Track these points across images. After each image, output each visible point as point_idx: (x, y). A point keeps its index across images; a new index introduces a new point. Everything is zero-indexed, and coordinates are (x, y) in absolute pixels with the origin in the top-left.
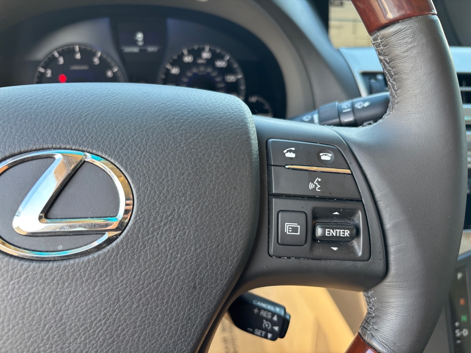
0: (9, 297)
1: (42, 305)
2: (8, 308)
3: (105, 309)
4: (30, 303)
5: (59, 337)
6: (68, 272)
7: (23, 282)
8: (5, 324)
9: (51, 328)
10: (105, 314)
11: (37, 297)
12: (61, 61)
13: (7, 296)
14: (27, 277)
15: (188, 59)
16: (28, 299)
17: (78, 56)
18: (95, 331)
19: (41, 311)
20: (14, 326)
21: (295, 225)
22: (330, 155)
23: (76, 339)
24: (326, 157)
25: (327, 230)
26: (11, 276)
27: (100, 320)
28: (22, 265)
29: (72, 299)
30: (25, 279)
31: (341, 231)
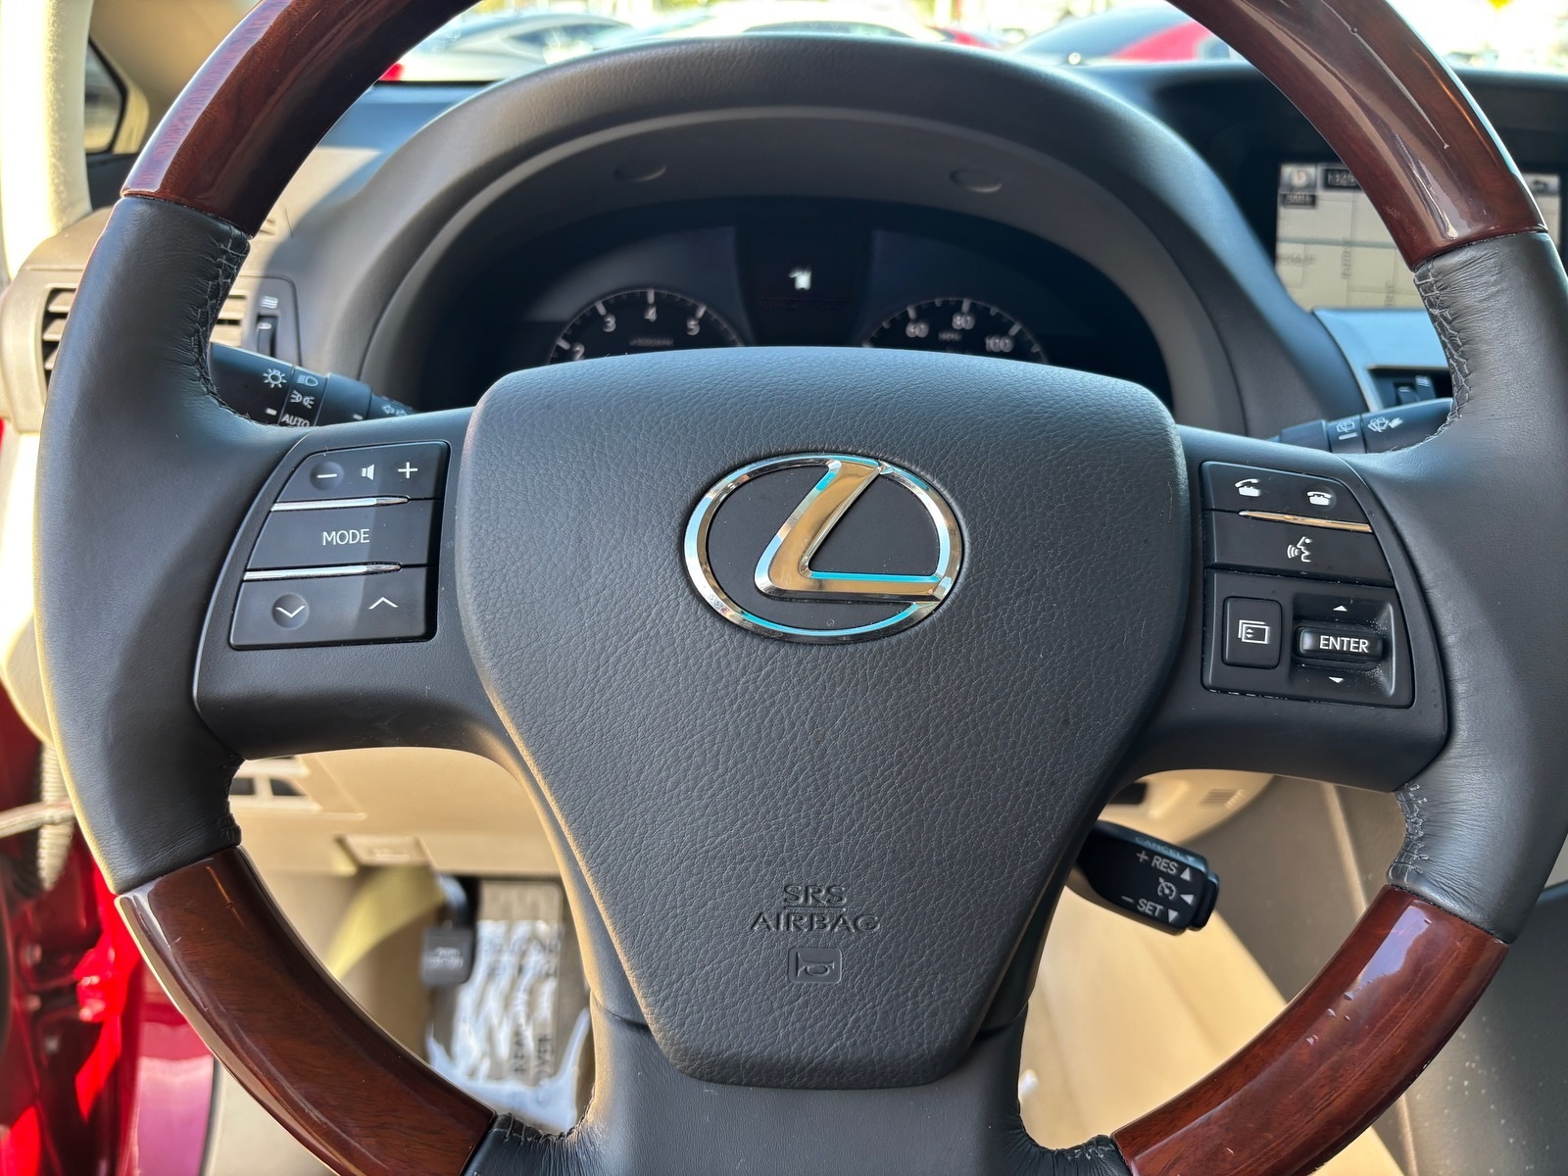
0: (735, 706)
1: (793, 725)
2: (730, 728)
3: (902, 744)
4: (771, 721)
5: (816, 789)
6: (844, 668)
7: (764, 680)
8: (721, 758)
9: (802, 770)
10: (900, 754)
11: (783, 711)
12: (611, 323)
13: (731, 704)
14: (773, 670)
15: (916, 331)
16: (768, 712)
17: (651, 315)
18: (879, 786)
19: (788, 737)
20: (735, 764)
21: (1259, 624)
22: (1329, 496)
23: (845, 797)
24: (1320, 499)
25: (1322, 637)
26: (744, 668)
27: (892, 765)
28: (766, 649)
29: (845, 719)
30: (768, 675)
31: (1352, 640)
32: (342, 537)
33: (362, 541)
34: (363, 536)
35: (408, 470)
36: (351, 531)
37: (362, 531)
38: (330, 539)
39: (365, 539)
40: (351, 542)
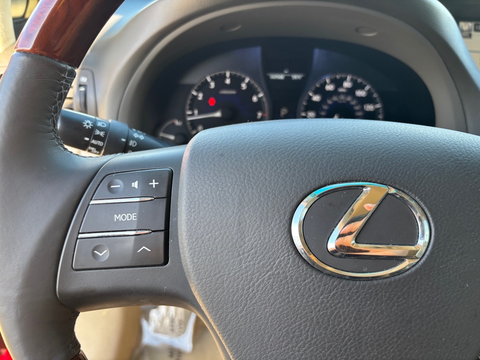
0: (317, 310)
1: (345, 319)
2: (315, 319)
3: (398, 329)
4: (335, 317)
5: (356, 349)
6: (372, 292)
7: (332, 297)
8: (309, 333)
9: (349, 340)
10: (398, 333)
11: (341, 312)
12: (212, 85)
13: (315, 308)
14: (336, 293)
15: (330, 87)
16: (333, 313)
17: (228, 81)
18: (387, 348)
19: (343, 325)
20: (317, 336)
23: (370, 353)
26: (322, 291)
27: (393, 338)
28: (334, 282)
29: (371, 316)
30: (334, 295)
32: (124, 217)
33: (133, 219)
34: (133, 217)
35: (154, 184)
36: (128, 214)
37: (133, 214)
38: (118, 218)
39: (135, 218)
40: (128, 220)
